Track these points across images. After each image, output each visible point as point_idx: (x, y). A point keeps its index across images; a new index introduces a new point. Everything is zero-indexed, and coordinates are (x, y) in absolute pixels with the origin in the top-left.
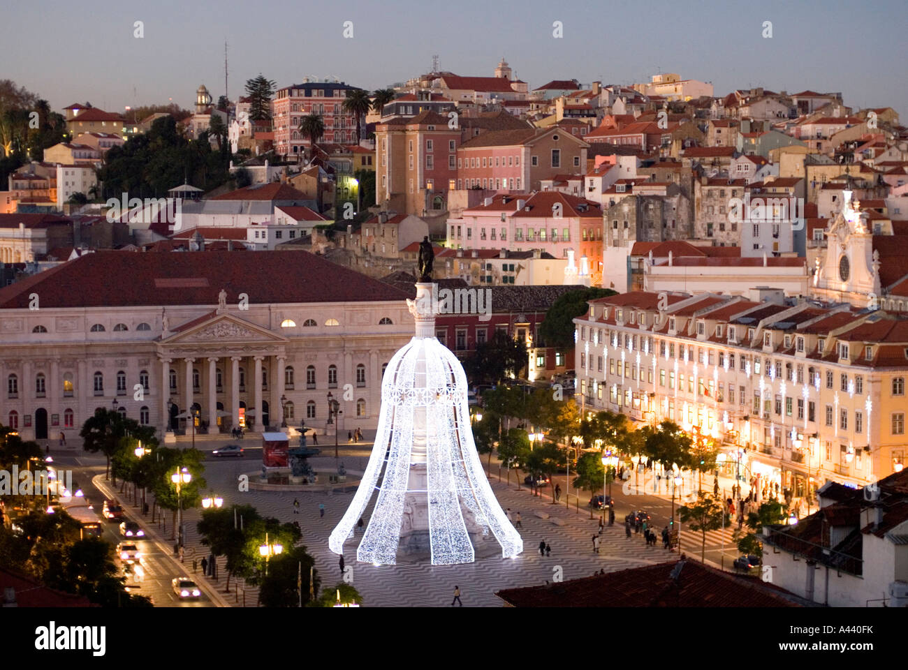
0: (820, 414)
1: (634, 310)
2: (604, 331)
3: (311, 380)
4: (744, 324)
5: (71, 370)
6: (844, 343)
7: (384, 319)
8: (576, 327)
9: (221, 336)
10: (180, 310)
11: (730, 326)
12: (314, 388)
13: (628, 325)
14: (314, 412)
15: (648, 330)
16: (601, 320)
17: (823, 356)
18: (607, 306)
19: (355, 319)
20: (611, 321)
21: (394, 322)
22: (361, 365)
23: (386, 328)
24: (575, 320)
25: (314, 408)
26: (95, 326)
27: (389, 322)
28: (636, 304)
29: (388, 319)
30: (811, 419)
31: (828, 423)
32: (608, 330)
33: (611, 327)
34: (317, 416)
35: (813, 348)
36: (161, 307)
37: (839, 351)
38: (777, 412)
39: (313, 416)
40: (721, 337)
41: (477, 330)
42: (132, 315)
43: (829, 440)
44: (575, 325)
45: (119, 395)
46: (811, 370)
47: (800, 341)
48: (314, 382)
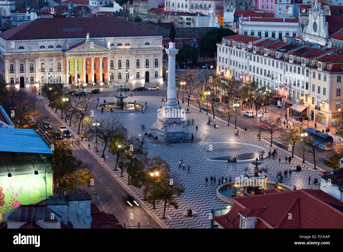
0: (310, 87)
1: (240, 42)
2: (228, 49)
3: (120, 65)
4: (282, 51)
5: (33, 63)
6: (319, 62)
7: (146, 43)
8: (218, 47)
9: (87, 50)
10: (72, 40)
11: (277, 52)
12: (121, 68)
13: (237, 48)
14: (121, 77)
15: (245, 50)
16: (227, 45)
17: (312, 66)
18: (229, 40)
19: (136, 43)
20: (231, 46)
21: (150, 44)
22: (138, 60)
23: (147, 46)
24: (217, 44)
25: (121, 75)
26: (41, 46)
27: (149, 44)
28: (240, 40)
29: (148, 43)
30: (307, 88)
31: (313, 91)
32: (230, 49)
33: (231, 48)
34: (122, 79)
35: (308, 63)
36: (65, 39)
37: (318, 65)
38: (294, 85)
39: (121, 78)
40: (273, 55)
41: (178, 44)
42: (54, 42)
43: (313, 97)
44: (217, 46)
45: (50, 71)
46: (307, 71)
47: (303, 60)
48: (121, 66)
